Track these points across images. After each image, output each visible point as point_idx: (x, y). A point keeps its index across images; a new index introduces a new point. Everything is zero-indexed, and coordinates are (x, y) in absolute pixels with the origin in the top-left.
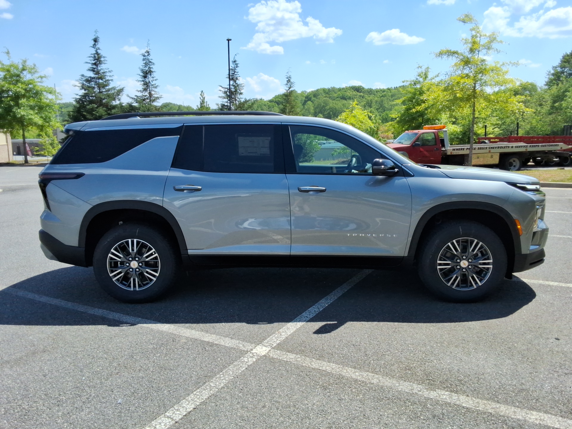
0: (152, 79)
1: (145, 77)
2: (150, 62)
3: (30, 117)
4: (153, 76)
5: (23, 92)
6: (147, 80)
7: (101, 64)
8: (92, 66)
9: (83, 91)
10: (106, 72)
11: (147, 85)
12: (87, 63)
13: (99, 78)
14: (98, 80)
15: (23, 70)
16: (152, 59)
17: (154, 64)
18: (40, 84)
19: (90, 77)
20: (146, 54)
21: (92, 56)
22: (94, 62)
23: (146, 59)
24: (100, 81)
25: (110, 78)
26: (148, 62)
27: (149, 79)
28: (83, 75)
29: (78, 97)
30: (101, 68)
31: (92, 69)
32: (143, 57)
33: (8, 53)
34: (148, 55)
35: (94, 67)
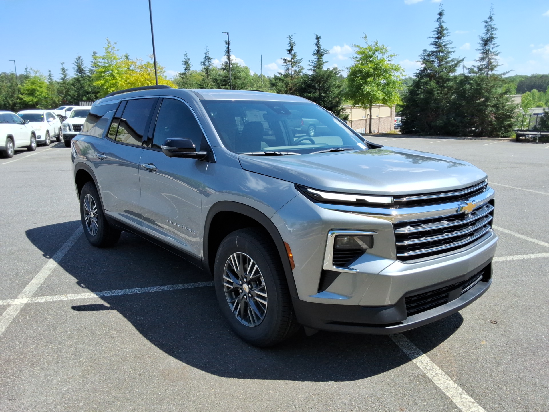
0: (492, 46)
1: (485, 45)
2: (492, 28)
3: (375, 93)
4: (494, 43)
5: (371, 71)
6: (487, 48)
7: (444, 37)
8: (435, 40)
9: (423, 66)
10: (447, 44)
11: (486, 52)
12: (430, 37)
13: (440, 51)
14: (439, 54)
15: (376, 51)
16: (494, 25)
17: (496, 29)
18: (389, 62)
19: (431, 51)
20: (489, 20)
21: (435, 31)
22: (437, 36)
23: (488, 25)
24: (441, 54)
25: (452, 50)
26: (489, 28)
27: (490, 46)
28: (425, 51)
29: (418, 72)
30: (444, 40)
31: (434, 43)
32: (485, 24)
33: (365, 37)
34: (491, 21)
35: (437, 40)
